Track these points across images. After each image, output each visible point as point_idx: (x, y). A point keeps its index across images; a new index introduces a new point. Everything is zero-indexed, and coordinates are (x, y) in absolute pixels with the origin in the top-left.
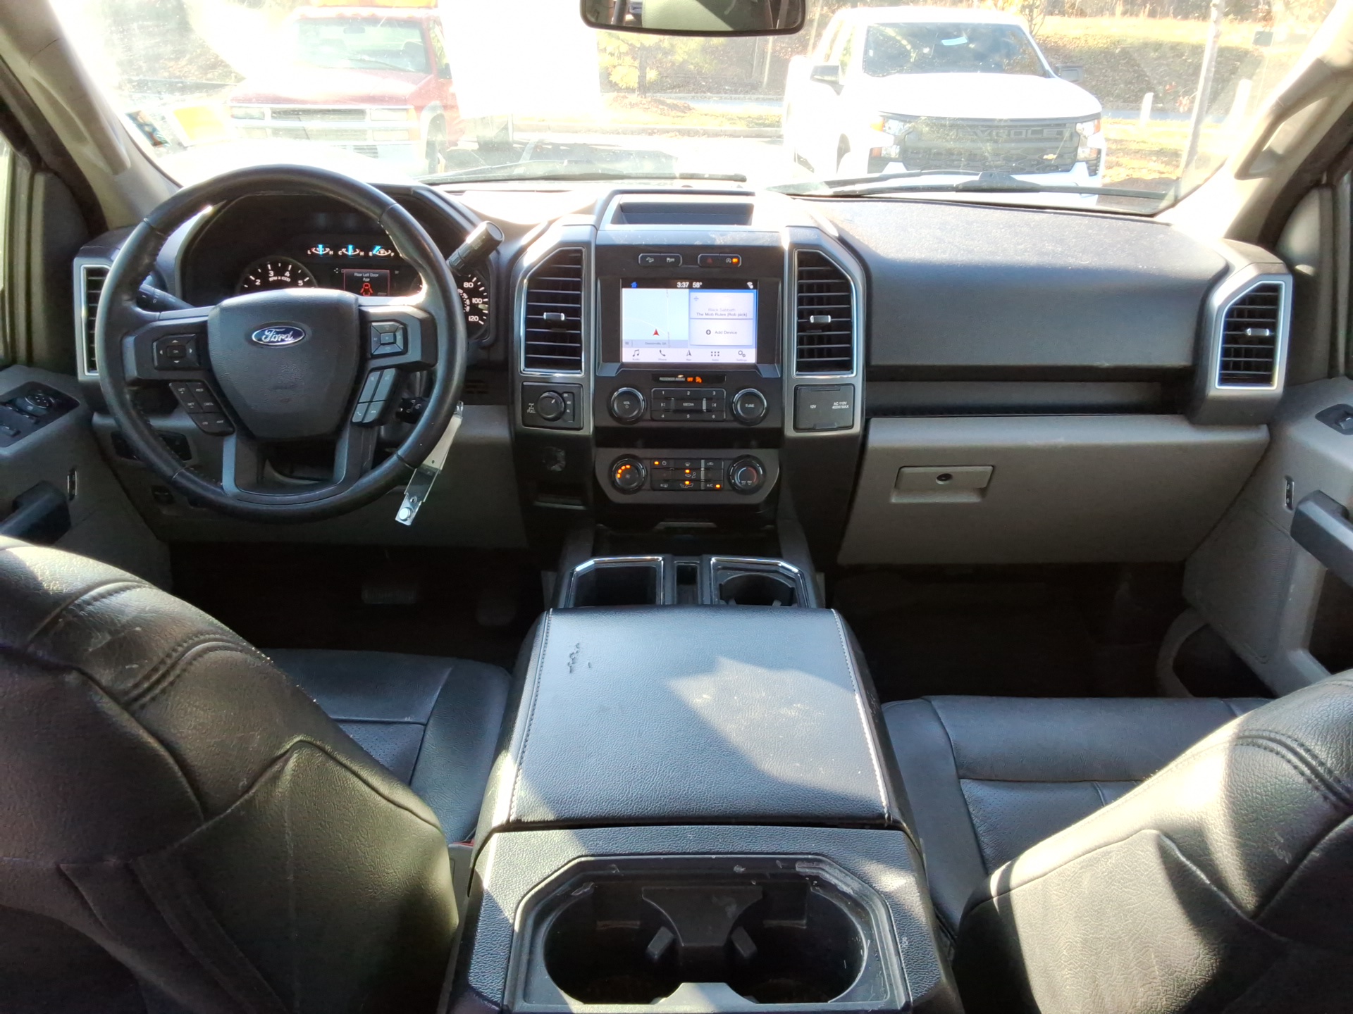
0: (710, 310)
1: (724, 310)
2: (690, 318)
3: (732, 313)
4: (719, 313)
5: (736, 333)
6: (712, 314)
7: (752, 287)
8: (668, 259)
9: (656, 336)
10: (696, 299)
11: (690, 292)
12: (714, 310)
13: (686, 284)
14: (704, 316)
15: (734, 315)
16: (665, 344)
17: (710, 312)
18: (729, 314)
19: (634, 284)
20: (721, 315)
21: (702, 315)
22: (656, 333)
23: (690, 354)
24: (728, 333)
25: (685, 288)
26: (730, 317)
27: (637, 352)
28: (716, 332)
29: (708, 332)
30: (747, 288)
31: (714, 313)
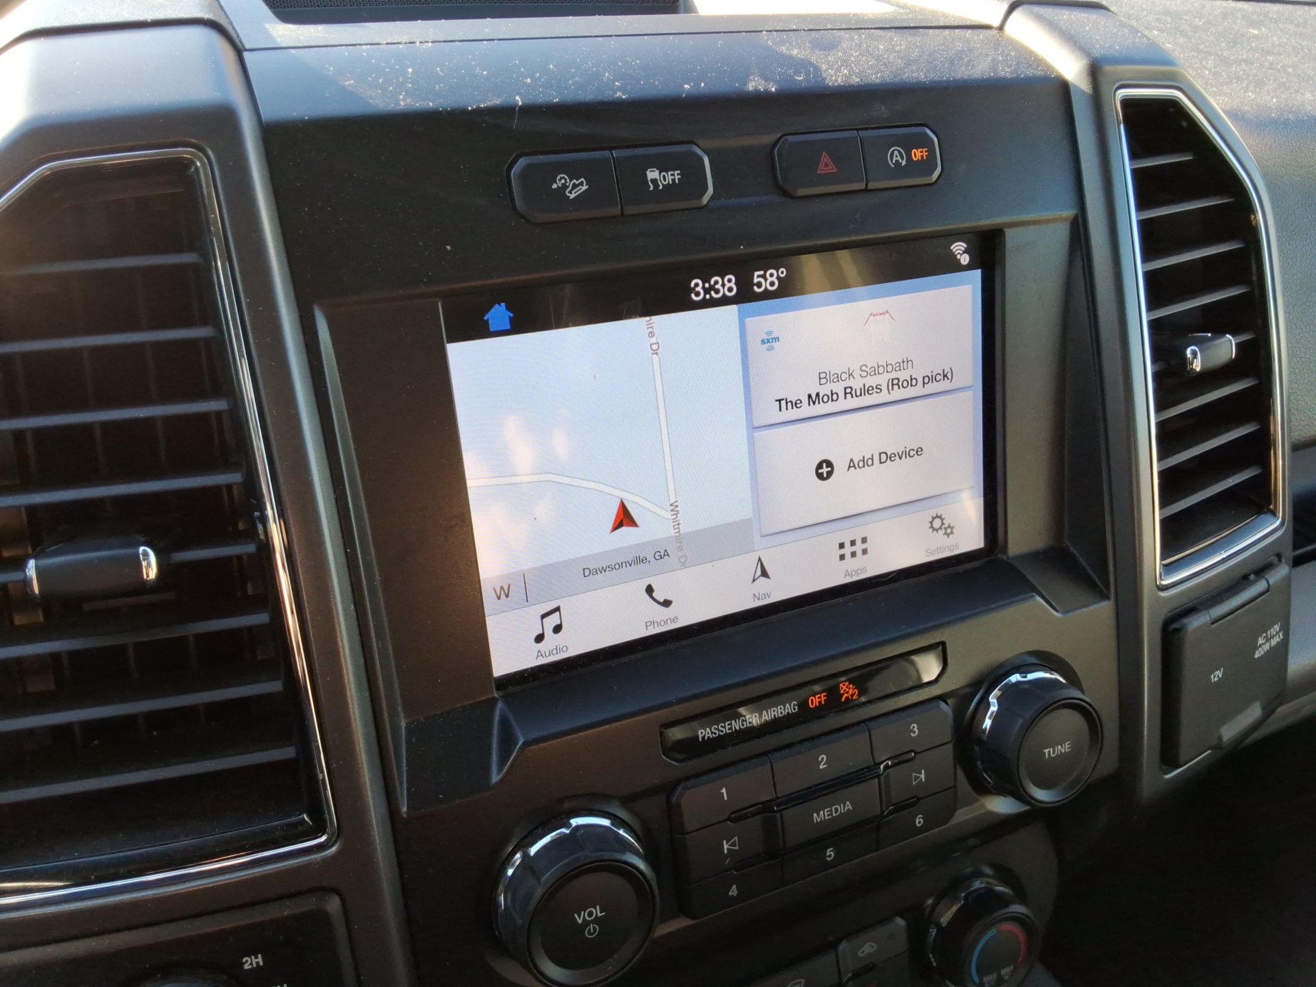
0: (823, 377)
1: (875, 372)
2: (753, 428)
3: (903, 375)
4: (857, 384)
5: (919, 451)
6: (832, 397)
7: (965, 259)
8: (652, 174)
9: (624, 530)
10: (770, 341)
11: (742, 317)
12: (839, 378)
13: (727, 284)
14: (806, 410)
15: (912, 382)
16: (666, 554)
17: (825, 390)
18: (894, 383)
19: (499, 315)
20: (866, 391)
21: (796, 404)
22: (624, 518)
23: (764, 574)
24: (890, 458)
25: (725, 301)
26: (897, 394)
27: (553, 620)
28: (852, 465)
29: (824, 470)
30: (952, 266)
31: (839, 388)
